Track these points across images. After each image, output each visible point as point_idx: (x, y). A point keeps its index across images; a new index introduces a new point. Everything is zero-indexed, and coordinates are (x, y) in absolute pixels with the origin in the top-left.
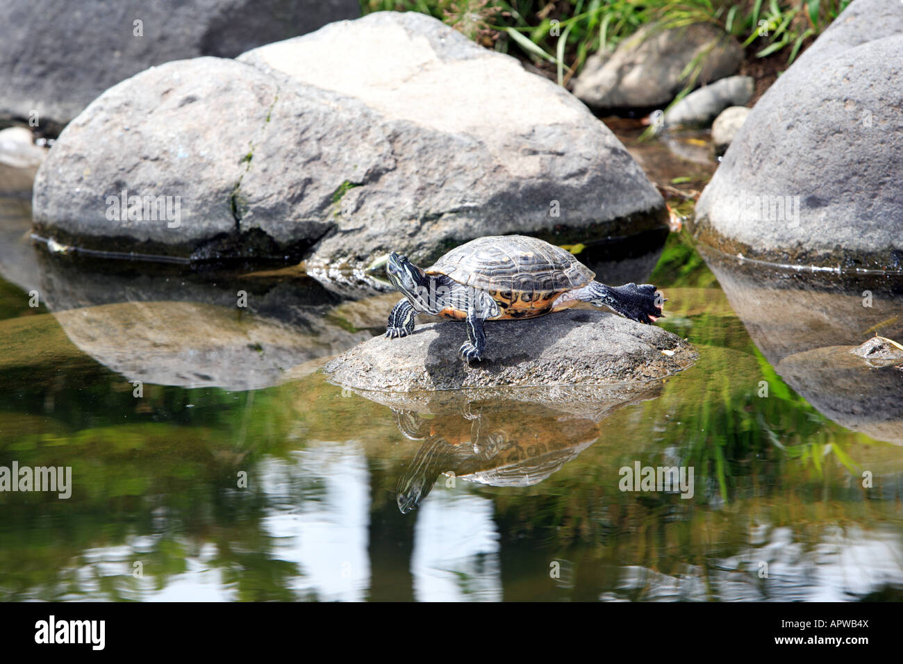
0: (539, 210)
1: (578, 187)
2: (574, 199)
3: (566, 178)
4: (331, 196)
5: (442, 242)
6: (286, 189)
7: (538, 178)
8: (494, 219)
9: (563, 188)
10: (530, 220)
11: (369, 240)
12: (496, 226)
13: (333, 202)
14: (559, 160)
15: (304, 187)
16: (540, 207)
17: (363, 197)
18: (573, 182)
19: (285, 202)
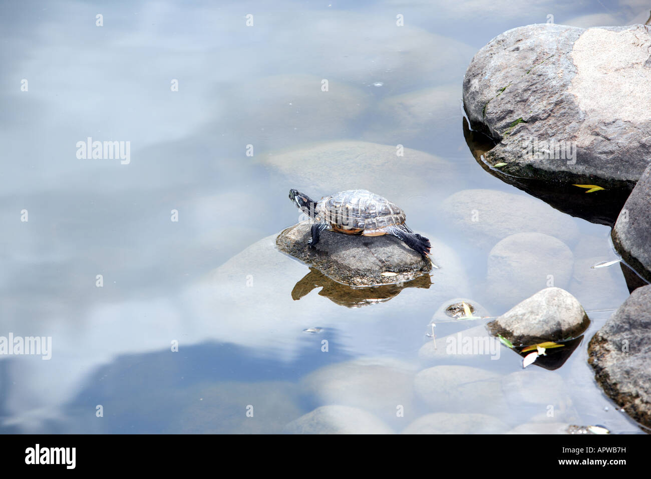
0: (581, 165)
1: (604, 160)
2: (600, 165)
3: (601, 153)
4: (511, 123)
5: (527, 165)
6: (499, 112)
7: (585, 149)
8: (554, 162)
9: (596, 157)
10: (576, 168)
11: (503, 152)
12: (554, 166)
13: (510, 126)
14: (607, 142)
15: (507, 114)
16: (582, 163)
17: (521, 129)
18: (603, 157)
19: (495, 119)
